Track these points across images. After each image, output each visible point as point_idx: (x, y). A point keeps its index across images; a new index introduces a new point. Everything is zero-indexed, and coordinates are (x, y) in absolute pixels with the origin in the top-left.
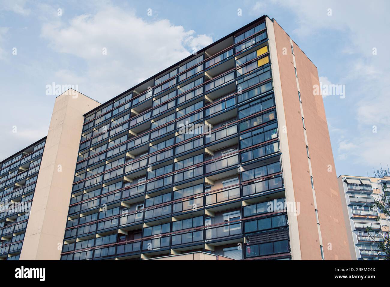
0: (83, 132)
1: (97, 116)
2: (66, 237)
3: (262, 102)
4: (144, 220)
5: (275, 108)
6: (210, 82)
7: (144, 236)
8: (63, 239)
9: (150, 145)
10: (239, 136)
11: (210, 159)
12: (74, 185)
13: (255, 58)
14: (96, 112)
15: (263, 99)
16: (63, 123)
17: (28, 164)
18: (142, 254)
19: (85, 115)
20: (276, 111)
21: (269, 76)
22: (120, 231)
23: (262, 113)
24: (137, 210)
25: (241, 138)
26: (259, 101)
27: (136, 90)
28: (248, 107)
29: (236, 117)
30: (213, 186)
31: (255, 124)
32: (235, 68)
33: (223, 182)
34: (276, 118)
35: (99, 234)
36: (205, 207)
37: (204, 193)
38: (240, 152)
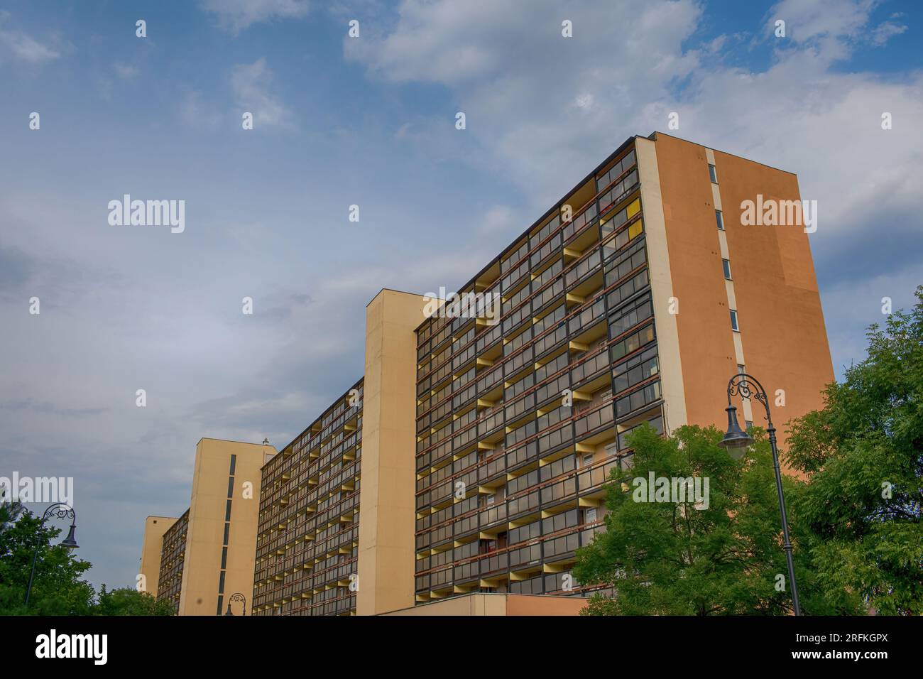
0: (418, 361)
1: (433, 331)
2: (418, 547)
3: (637, 307)
4: (509, 518)
5: (654, 320)
6: (577, 262)
7: (511, 543)
8: (414, 550)
9: (506, 386)
10: (612, 369)
11: (588, 408)
12: (417, 458)
13: (624, 222)
14: (431, 324)
15: (638, 302)
16: (381, 356)
17: (355, 420)
18: (511, 573)
19: (417, 331)
20: (654, 324)
21: (644, 260)
22: (482, 536)
23: (637, 328)
24: (505, 497)
25: (615, 375)
26: (633, 306)
27: (480, 282)
28: (620, 318)
29: (607, 335)
30: (594, 454)
31: (631, 348)
32: (600, 243)
33: (606, 447)
34: (655, 337)
35: (458, 542)
36: (579, 493)
37: (575, 471)
38: (614, 400)
